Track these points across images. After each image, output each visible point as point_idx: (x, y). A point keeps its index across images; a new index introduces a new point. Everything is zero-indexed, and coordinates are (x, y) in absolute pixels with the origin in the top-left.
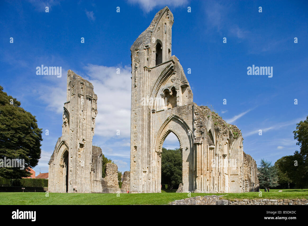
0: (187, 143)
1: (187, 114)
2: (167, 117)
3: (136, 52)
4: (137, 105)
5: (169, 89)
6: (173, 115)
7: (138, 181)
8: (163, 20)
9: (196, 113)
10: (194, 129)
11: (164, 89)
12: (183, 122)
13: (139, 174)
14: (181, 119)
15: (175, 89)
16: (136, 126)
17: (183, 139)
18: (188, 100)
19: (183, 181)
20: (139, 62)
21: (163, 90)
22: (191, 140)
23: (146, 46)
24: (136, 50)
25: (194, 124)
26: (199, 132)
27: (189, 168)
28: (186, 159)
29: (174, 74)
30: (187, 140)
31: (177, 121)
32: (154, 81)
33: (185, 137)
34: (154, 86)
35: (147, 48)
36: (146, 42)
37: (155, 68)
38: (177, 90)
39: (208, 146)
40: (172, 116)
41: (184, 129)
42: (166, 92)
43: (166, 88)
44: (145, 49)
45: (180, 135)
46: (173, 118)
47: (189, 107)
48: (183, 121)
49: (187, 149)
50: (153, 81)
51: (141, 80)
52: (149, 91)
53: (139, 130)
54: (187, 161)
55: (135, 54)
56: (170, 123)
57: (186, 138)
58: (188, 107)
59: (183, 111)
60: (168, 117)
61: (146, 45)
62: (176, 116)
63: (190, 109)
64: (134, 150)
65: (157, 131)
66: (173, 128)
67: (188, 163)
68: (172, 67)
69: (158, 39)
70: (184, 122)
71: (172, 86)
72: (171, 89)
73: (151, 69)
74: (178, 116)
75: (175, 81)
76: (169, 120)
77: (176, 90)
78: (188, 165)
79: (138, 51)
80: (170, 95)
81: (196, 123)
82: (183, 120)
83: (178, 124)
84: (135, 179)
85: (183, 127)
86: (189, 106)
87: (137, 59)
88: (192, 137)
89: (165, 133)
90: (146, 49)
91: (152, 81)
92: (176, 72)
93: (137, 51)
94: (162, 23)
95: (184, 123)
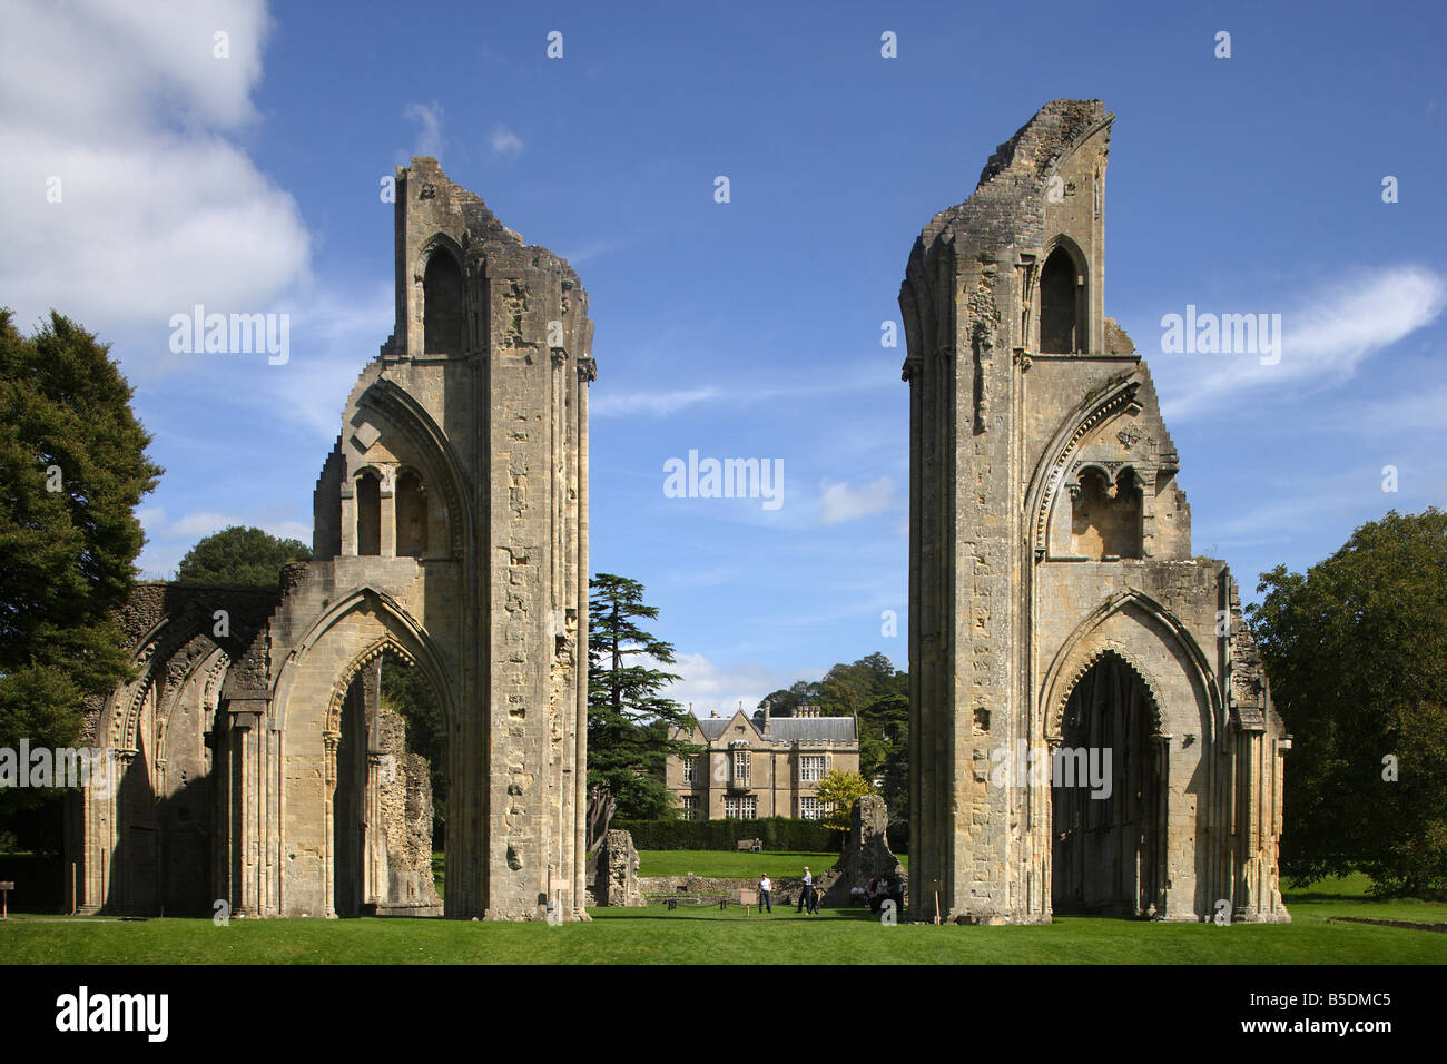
0: (1190, 720)
1: (1195, 602)
2: (1104, 594)
3: (983, 268)
4: (991, 524)
5: (1109, 472)
6: (1134, 591)
7: (995, 868)
8: (1087, 155)
9: (1234, 607)
10: (1225, 669)
11: (1085, 464)
12: (1176, 631)
13: (1002, 836)
14: (1168, 617)
15: (1136, 478)
16: (985, 616)
17: (1173, 699)
18: (1177, 532)
19: (1172, 872)
20: (999, 320)
21: (1078, 470)
22: (1211, 710)
23: (1024, 257)
24: (985, 260)
25: (1228, 649)
26: (1244, 682)
27: (1198, 819)
28: (1186, 783)
29: (1134, 412)
30: (1189, 707)
31: (1145, 619)
32: (1046, 421)
33: (1182, 694)
34: (1049, 445)
35: (1028, 263)
36: (1027, 237)
37: (1052, 363)
38: (1145, 485)
39: (1277, 741)
40: (1125, 596)
41: (1177, 658)
42: (1091, 479)
43: (1096, 464)
44: (1017, 266)
45: (1160, 680)
46: (1130, 602)
47: (1206, 577)
48: (1177, 627)
49: (1189, 740)
50: (1041, 417)
51: (1007, 409)
52: (1025, 459)
53: (1003, 640)
54: (1188, 791)
55: (976, 277)
56: (1111, 620)
57: (1184, 698)
58: (1200, 574)
59: (1178, 584)
60: (1110, 598)
61: (1026, 252)
62: (1142, 598)
63: (1210, 584)
64: (976, 728)
65: (1053, 648)
66: (1129, 644)
67: (1192, 799)
68: (1136, 385)
69: (1067, 233)
70: (1183, 631)
71: (1126, 464)
72: (1116, 472)
73: (1033, 358)
74: (1156, 599)
75: (1140, 446)
76: (1112, 609)
77: (1141, 486)
78: (1195, 806)
79: (992, 267)
80: (1106, 495)
81: (1234, 648)
82: (1176, 622)
83: (1151, 634)
84: (979, 856)
85: (1171, 649)
86: (1207, 572)
87: (986, 302)
88: (1215, 697)
89: (1088, 663)
90: (1023, 266)
91: (1037, 419)
92: (1142, 406)
93: (989, 268)
94: (1085, 170)
95: (1180, 638)
